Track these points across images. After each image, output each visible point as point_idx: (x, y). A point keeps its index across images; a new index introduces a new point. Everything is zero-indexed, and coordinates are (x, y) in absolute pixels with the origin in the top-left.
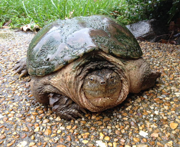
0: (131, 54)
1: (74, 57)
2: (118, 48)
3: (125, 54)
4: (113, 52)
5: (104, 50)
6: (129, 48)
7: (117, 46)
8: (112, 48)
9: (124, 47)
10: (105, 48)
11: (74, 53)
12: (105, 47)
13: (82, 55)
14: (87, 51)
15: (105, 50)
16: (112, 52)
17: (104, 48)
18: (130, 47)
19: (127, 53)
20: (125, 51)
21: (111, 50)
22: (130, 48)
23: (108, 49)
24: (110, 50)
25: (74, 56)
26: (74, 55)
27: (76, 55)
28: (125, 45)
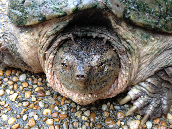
0: (164, 26)
1: (57, 12)
2: (144, 10)
3: (153, 25)
4: (132, 18)
5: (114, 11)
6: (165, 11)
7: (144, 6)
8: (133, 8)
9: (157, 9)
10: (118, 6)
11: (59, 4)
12: (119, 4)
13: (71, 12)
14: (81, 6)
15: (116, 11)
16: (129, 17)
17: (116, 6)
18: (167, 10)
19: (157, 24)
20: (154, 18)
21: (129, 13)
22: (167, 13)
23: (123, 10)
24: (126, 12)
25: (58, 9)
26: (57, 7)
27: (61, 9)
28: (160, 5)
